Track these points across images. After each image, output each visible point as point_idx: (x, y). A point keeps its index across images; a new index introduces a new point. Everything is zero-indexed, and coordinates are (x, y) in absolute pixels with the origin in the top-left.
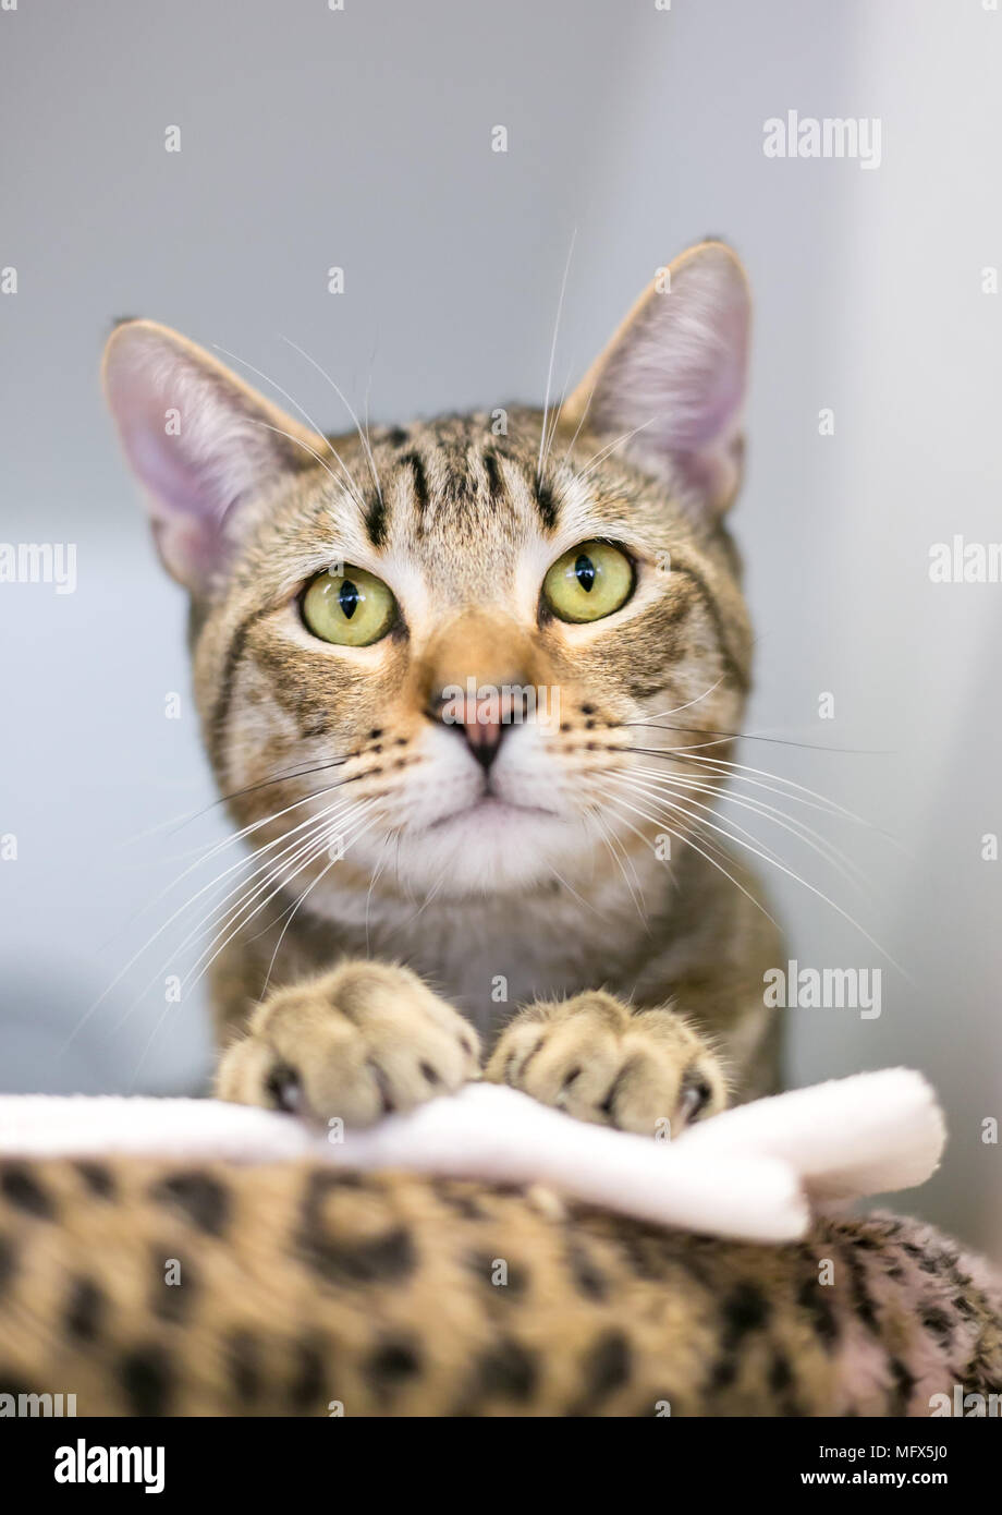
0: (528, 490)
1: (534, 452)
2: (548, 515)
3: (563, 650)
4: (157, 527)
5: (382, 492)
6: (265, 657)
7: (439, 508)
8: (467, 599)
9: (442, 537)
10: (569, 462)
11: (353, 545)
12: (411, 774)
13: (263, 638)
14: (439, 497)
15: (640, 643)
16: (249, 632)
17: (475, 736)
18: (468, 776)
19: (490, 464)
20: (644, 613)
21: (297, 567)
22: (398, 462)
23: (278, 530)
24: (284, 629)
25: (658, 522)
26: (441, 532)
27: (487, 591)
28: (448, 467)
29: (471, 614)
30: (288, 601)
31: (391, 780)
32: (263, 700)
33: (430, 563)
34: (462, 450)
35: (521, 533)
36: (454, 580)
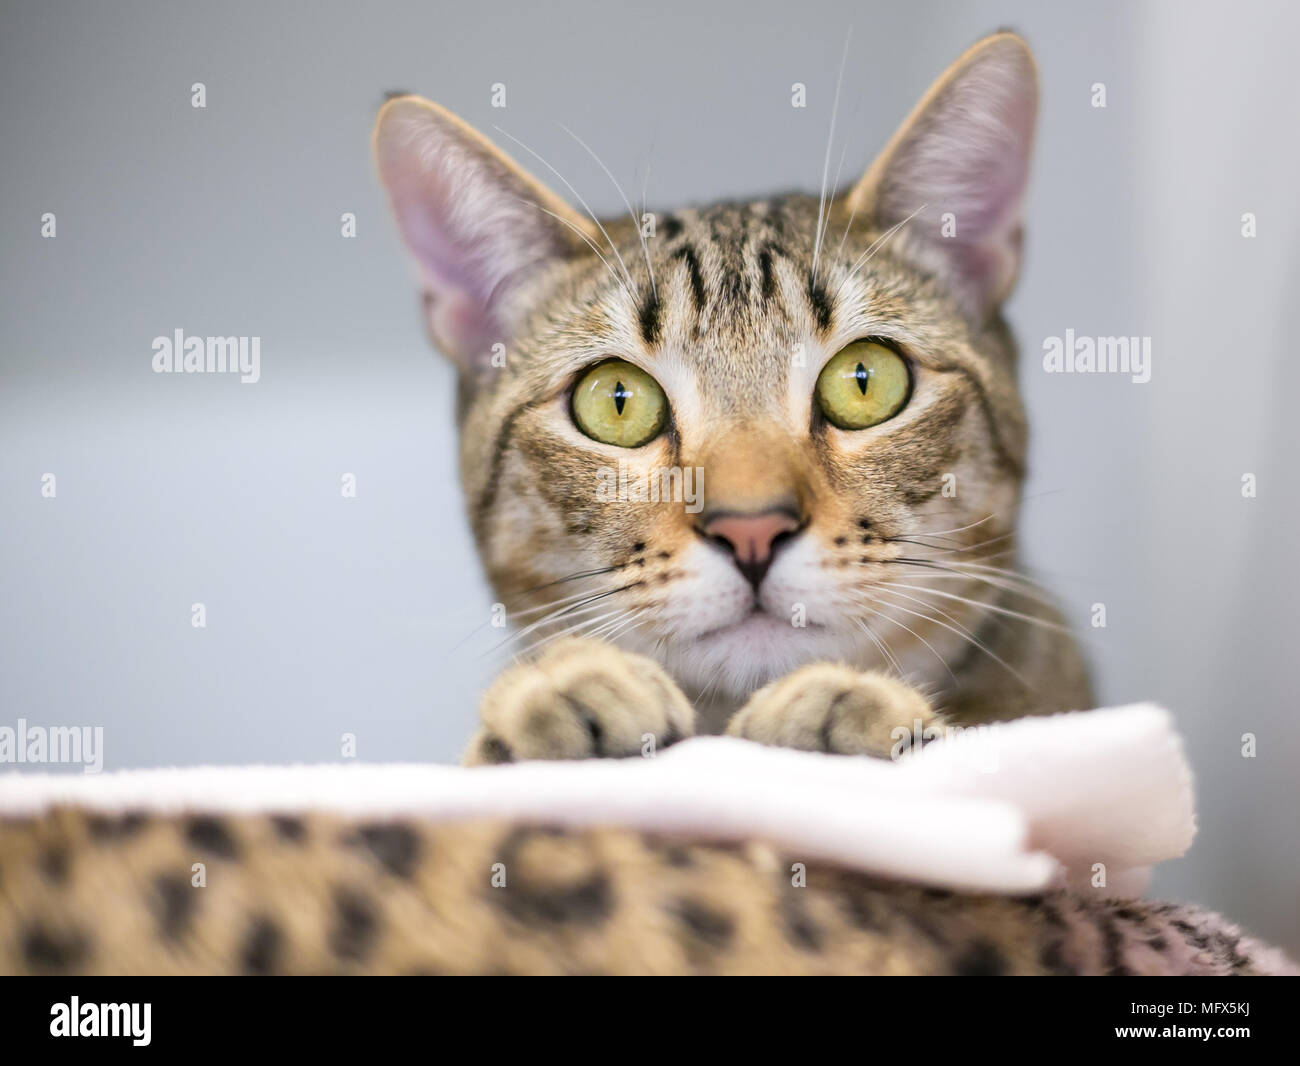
0: (802, 289)
1: (809, 250)
2: (822, 315)
3: (836, 458)
4: (428, 300)
5: (657, 286)
6: (531, 447)
7: (715, 309)
8: (738, 409)
9: (717, 341)
10: (845, 260)
11: (626, 341)
12: (675, 588)
13: (530, 429)
14: (715, 298)
15: (912, 447)
16: (516, 422)
17: (743, 552)
18: (736, 592)
19: (765, 262)
20: (918, 418)
21: (568, 360)
22: (672, 256)
23: (551, 320)
24: (552, 422)
25: (934, 322)
26: (716, 335)
27: (759, 400)
28: (723, 264)
29: (744, 427)
30: (558, 393)
31: (656, 593)
32: (528, 492)
33: (704, 367)
34: (737, 244)
35: (794, 334)
36: (726, 388)
